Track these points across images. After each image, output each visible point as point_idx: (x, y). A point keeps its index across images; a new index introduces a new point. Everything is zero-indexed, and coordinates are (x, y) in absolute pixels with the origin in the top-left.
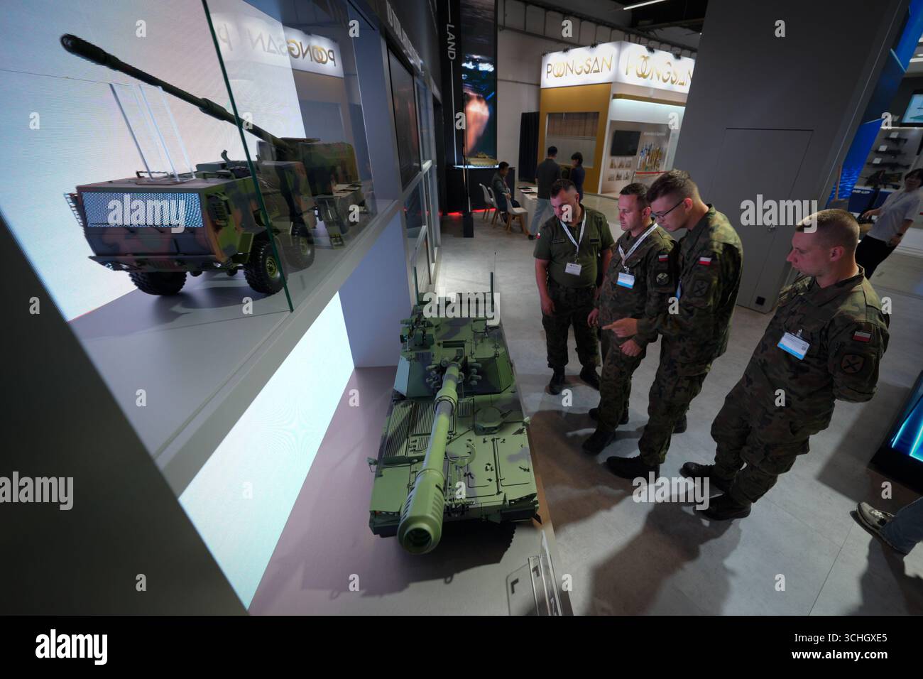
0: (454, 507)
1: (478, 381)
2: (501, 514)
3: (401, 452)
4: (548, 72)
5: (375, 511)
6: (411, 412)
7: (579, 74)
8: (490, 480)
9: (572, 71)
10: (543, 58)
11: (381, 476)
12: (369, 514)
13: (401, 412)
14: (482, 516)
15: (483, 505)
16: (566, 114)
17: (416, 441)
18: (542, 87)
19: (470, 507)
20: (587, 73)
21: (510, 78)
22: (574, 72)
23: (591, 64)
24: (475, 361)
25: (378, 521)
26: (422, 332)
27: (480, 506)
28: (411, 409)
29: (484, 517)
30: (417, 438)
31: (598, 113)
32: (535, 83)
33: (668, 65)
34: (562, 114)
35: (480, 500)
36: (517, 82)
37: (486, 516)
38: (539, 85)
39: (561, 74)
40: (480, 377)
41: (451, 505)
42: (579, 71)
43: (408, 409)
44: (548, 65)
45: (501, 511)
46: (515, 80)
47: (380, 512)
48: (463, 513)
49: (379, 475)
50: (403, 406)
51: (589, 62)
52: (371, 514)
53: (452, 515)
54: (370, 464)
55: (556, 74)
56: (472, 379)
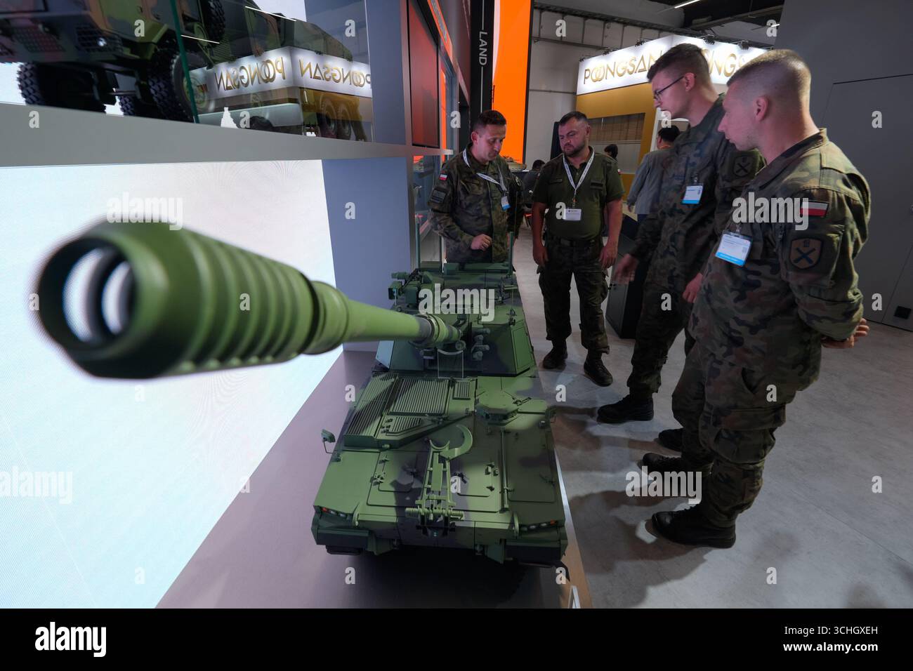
0: (431, 518)
1: (485, 352)
2: (506, 546)
3: (370, 432)
4: (586, 78)
5: (321, 508)
6: (391, 386)
7: (621, 75)
8: (491, 489)
9: (613, 74)
10: (581, 63)
11: (338, 460)
12: (313, 511)
13: (380, 385)
14: (475, 545)
15: (478, 525)
16: (604, 118)
17: (392, 420)
18: (578, 94)
19: (458, 524)
20: (631, 73)
21: (544, 88)
22: (616, 74)
23: (636, 64)
24: (482, 326)
25: (325, 523)
26: (416, 288)
27: (472, 525)
28: (393, 383)
29: (478, 548)
30: (394, 418)
31: (644, 114)
32: (571, 91)
33: (732, 58)
34: (601, 118)
35: (474, 516)
36: (550, 91)
37: (483, 547)
38: (574, 93)
39: (600, 77)
40: (487, 347)
41: (428, 515)
42: (621, 72)
43: (388, 383)
44: (586, 70)
45: (505, 540)
46: (548, 89)
47: (328, 510)
48: (445, 534)
49: (336, 459)
50: (382, 379)
51: (633, 62)
52: (317, 512)
53: (429, 532)
54: (325, 439)
55: (594, 78)
56: (475, 351)
